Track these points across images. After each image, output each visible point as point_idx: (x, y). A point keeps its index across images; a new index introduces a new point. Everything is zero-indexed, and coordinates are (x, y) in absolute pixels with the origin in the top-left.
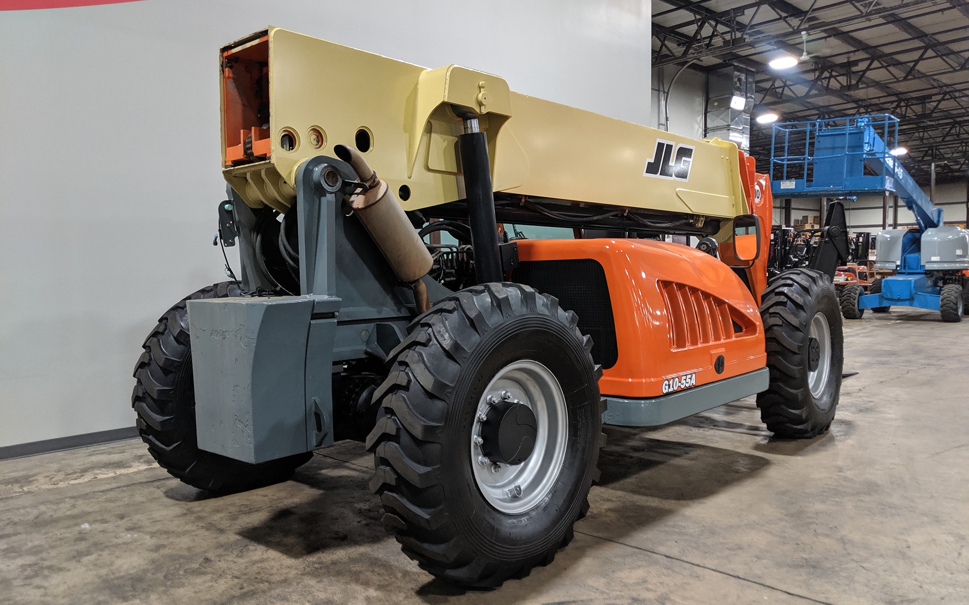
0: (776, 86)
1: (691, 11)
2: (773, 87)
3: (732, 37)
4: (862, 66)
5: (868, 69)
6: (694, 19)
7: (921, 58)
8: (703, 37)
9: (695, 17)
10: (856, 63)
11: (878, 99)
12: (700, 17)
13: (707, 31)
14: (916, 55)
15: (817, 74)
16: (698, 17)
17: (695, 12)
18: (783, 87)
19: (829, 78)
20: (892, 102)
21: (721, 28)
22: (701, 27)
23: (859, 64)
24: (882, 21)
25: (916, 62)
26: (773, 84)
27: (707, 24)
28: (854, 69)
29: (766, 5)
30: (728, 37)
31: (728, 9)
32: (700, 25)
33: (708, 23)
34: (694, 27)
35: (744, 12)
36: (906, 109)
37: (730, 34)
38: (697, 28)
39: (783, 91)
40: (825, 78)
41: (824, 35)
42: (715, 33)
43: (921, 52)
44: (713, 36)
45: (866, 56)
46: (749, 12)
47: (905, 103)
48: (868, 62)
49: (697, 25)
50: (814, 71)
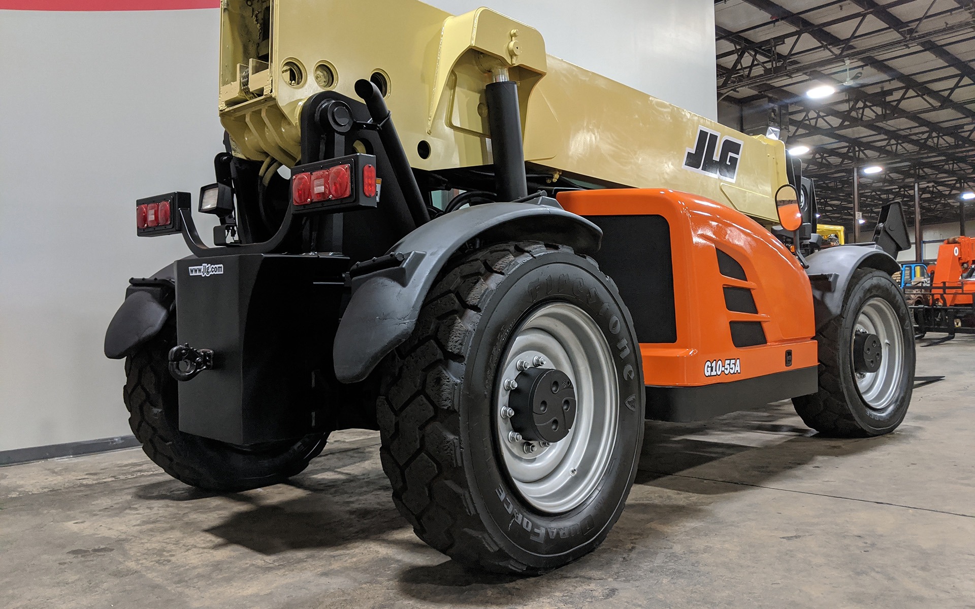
0: (810, 118)
1: (732, 41)
2: (807, 118)
3: (772, 66)
4: (897, 95)
5: (903, 98)
6: (734, 49)
7: (957, 86)
8: (744, 66)
9: (735, 47)
10: (890, 92)
11: (909, 130)
12: (740, 47)
13: (747, 60)
14: (951, 83)
15: (852, 103)
16: (738, 47)
17: (735, 43)
18: (817, 118)
19: (863, 108)
20: (923, 133)
21: (761, 58)
22: (741, 57)
23: (894, 94)
24: (920, 48)
25: (952, 90)
26: (807, 115)
27: (746, 54)
28: (889, 99)
29: (806, 34)
30: (769, 66)
31: (768, 39)
32: (740, 54)
33: (748, 53)
34: (734, 57)
35: (784, 41)
36: (938, 139)
37: (771, 63)
38: (737, 57)
39: (816, 122)
40: (859, 108)
41: (861, 63)
42: (756, 63)
43: (957, 79)
44: (753, 65)
45: (901, 85)
46: (790, 41)
47: (937, 134)
48: (902, 92)
49: (738, 54)
50: (847, 101)
